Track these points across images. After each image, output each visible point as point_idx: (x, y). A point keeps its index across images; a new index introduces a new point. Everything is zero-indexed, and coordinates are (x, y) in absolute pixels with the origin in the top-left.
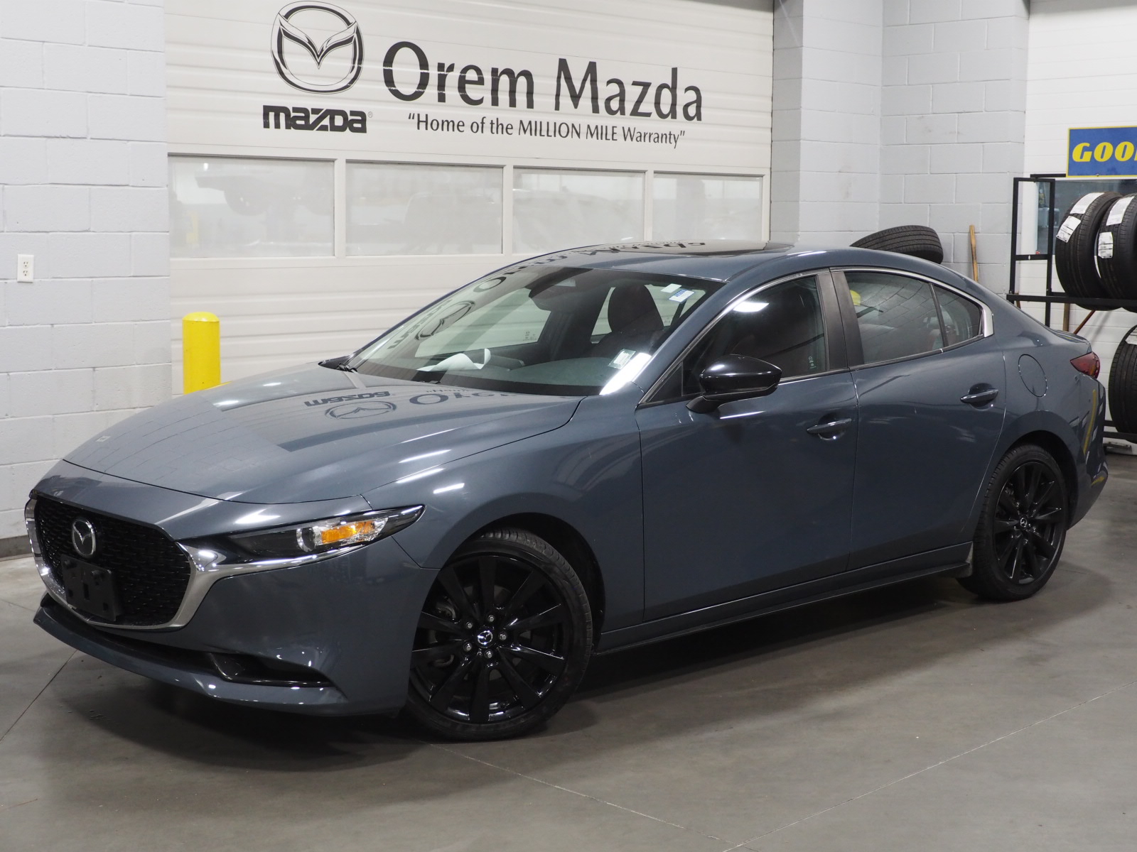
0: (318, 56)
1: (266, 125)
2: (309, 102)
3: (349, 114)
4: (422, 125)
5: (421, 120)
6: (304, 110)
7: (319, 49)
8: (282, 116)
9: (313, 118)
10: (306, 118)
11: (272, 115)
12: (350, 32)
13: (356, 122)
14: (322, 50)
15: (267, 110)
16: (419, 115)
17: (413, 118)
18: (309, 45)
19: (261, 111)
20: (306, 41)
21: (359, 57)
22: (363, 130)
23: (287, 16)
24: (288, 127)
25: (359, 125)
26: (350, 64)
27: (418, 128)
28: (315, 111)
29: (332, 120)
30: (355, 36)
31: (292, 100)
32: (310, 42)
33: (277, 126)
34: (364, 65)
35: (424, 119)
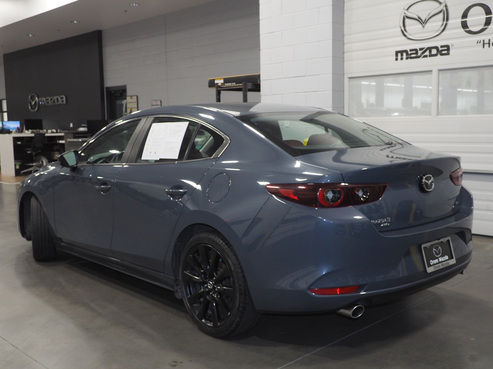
0: (424, 23)
1: (397, 59)
2: (418, 46)
3: (439, 47)
4: (486, 46)
5: (485, 42)
6: (416, 50)
7: (423, 19)
8: (404, 54)
9: (420, 53)
10: (417, 53)
11: (399, 55)
12: (442, 7)
13: (445, 50)
14: (426, 20)
15: (397, 53)
16: (484, 41)
17: (480, 43)
18: (419, 20)
19: (394, 53)
20: (417, 18)
21: (447, 18)
22: (448, 54)
23: (408, 9)
24: (407, 58)
25: (446, 52)
26: (441, 23)
27: (484, 47)
28: (421, 49)
29: (430, 52)
30: (444, 9)
31: (409, 46)
32: (419, 18)
33: (402, 59)
34: (450, 22)
35: (488, 42)
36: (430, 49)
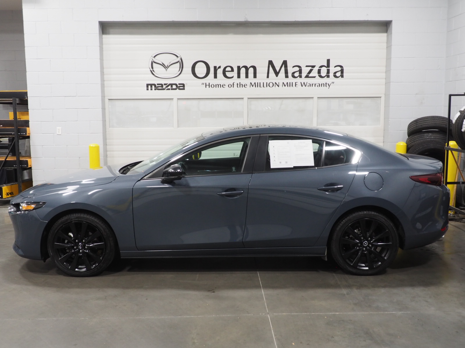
0: (166, 68)
1: (148, 89)
2: (163, 82)
3: (178, 84)
4: (208, 87)
6: (162, 85)
7: (166, 66)
8: (153, 86)
9: (164, 86)
10: (162, 86)
11: (149, 86)
12: (179, 59)
13: (182, 87)
14: (168, 66)
15: (148, 85)
16: (206, 83)
17: (204, 84)
18: (163, 65)
19: (146, 85)
20: (162, 64)
21: (182, 67)
22: (184, 89)
23: (155, 57)
24: (155, 89)
25: (182, 88)
26: (178, 69)
27: (206, 87)
28: (165, 84)
29: (172, 87)
30: (180, 60)
31: (156, 81)
32: (163, 64)
33: (151, 89)
34: (184, 69)
35: (208, 85)
36: (172, 85)
